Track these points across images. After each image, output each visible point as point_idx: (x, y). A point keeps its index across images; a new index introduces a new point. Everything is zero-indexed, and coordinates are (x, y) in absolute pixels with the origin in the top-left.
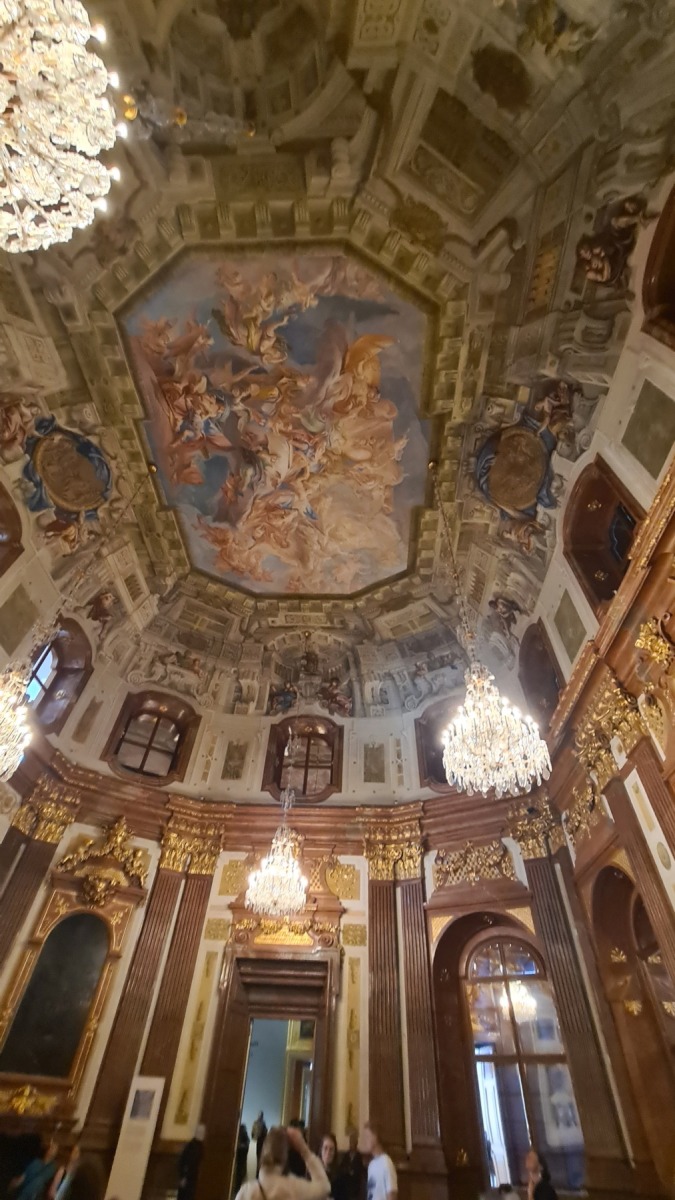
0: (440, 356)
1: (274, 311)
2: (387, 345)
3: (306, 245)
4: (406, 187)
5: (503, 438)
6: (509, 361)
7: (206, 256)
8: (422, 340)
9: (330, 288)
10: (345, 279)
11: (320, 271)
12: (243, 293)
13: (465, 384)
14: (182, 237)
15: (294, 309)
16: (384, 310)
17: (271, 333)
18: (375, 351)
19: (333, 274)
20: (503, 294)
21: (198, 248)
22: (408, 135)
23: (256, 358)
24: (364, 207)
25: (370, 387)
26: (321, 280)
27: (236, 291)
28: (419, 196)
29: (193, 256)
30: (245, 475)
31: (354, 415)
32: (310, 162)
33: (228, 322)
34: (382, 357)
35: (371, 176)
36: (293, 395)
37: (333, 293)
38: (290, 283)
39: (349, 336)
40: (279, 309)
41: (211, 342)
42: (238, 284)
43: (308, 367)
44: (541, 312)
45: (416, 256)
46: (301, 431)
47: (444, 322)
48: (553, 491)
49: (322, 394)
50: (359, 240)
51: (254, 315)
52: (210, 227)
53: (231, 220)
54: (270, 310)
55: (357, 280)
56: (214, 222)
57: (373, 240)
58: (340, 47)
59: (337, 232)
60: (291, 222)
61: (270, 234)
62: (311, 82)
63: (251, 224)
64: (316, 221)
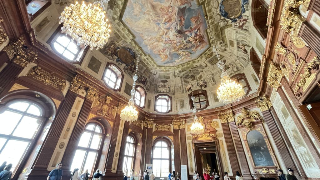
0: (153, 62)
2: (162, 61)
3: (179, 65)
4: (169, 73)
5: (133, 58)
6: (143, 66)
7: (194, 59)
8: (157, 63)
10: (172, 64)
11: (176, 64)
13: (146, 61)
14: (198, 60)
15: (179, 59)
16: (165, 64)
17: (181, 55)
18: (163, 59)
19: (174, 64)
20: (150, 70)
21: (196, 59)
22: (171, 75)
23: (183, 51)
25: (161, 55)
26: (176, 63)
27: (189, 57)
28: (167, 73)
30: (180, 27)
31: (161, 50)
32: (182, 71)
33: (190, 54)
34: (162, 59)
36: (174, 48)
38: (180, 61)
39: (168, 59)
40: (181, 58)
41: (192, 50)
43: (173, 53)
44: (144, 72)
45: (164, 69)
46: (170, 43)
47: (156, 65)
48: (119, 62)
49: (169, 51)
50: (172, 68)
51: (185, 56)
53: (191, 64)
54: (183, 57)
56: (193, 62)
57: (171, 68)
58: (181, 77)
59: (176, 67)
60: (182, 66)
61: (185, 64)
62: (183, 75)
63: (188, 64)
64: (179, 67)
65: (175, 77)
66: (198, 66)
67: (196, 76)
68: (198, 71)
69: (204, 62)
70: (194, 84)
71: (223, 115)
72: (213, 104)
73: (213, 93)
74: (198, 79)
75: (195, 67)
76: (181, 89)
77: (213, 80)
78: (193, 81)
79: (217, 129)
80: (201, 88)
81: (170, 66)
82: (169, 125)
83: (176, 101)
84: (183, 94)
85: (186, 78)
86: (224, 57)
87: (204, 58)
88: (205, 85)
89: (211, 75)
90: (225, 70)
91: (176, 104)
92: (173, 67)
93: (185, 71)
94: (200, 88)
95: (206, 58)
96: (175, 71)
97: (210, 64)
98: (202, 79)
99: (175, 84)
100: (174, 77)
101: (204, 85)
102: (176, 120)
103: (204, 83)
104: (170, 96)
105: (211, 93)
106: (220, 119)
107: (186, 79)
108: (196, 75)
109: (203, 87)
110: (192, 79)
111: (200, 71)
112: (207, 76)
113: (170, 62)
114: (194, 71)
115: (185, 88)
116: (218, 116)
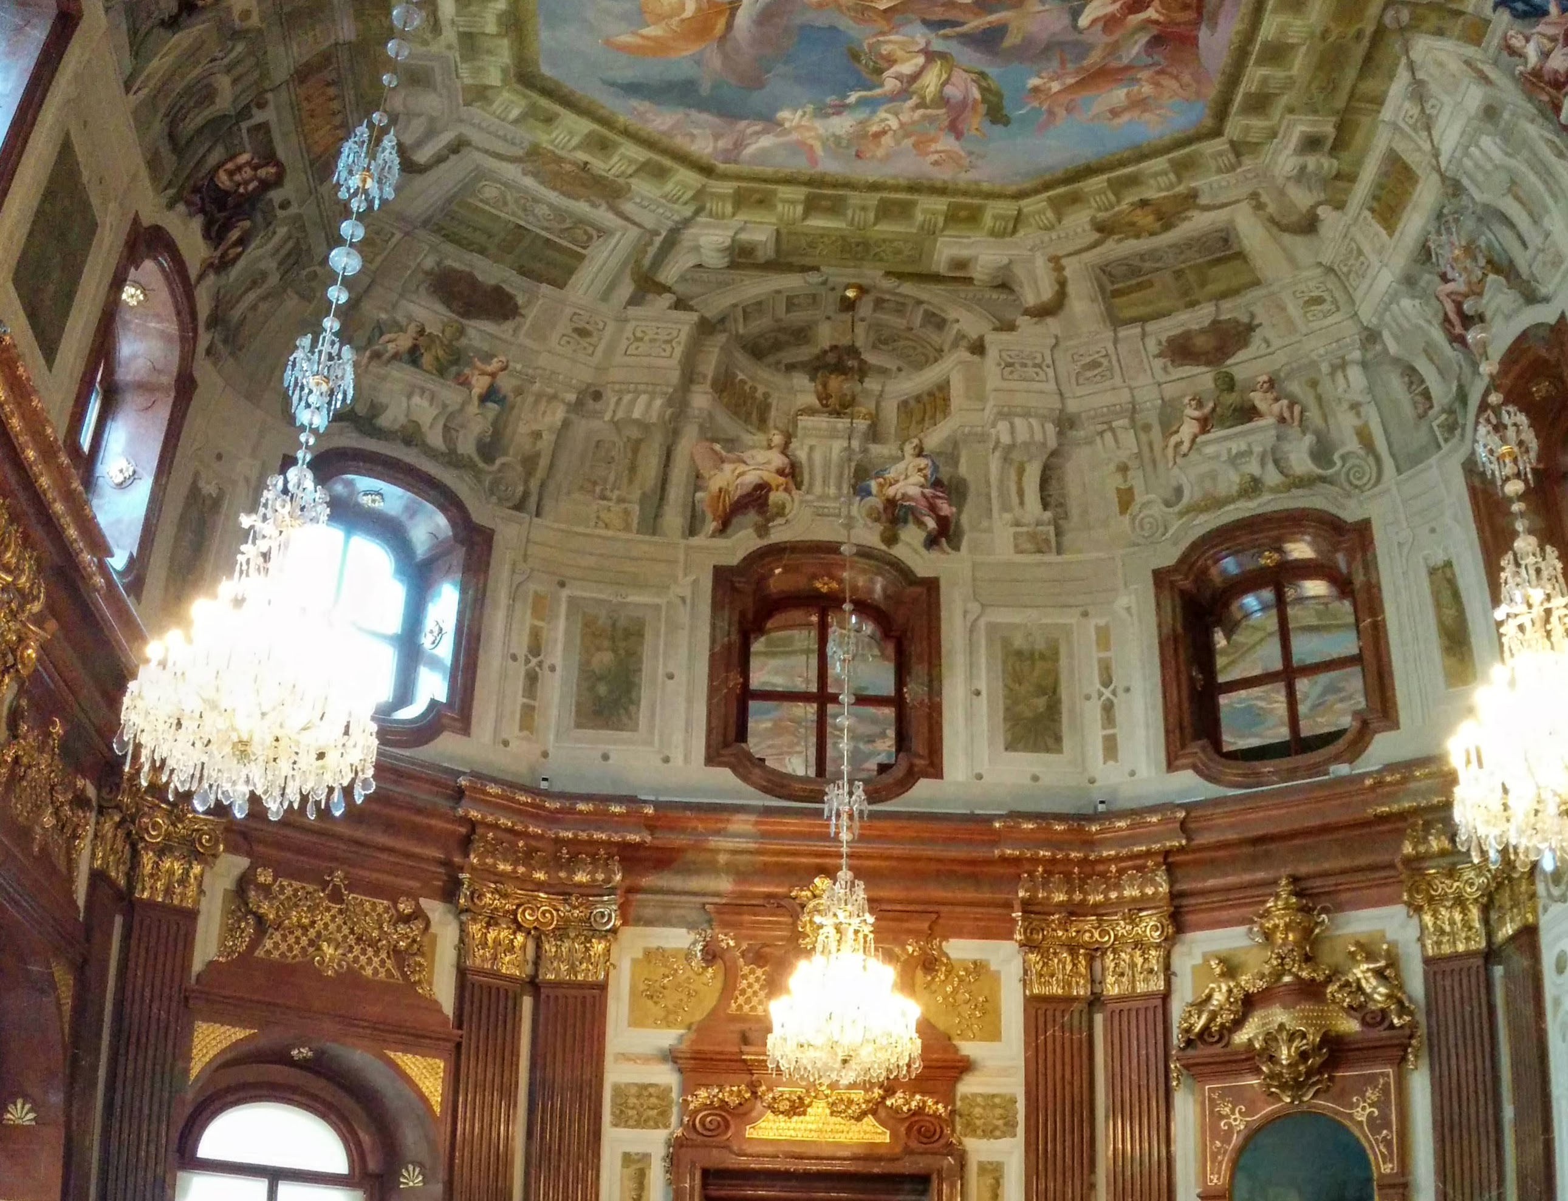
1: (874, 112)
2: (625, 40)
3: (789, 181)
4: (603, 217)
7: (985, 186)
9: (749, 131)
10: (717, 137)
11: (764, 151)
12: (934, 140)
14: (1020, 211)
15: (830, 111)
16: (634, 89)
18: (654, 31)
19: (739, 145)
22: (606, 259)
24: (676, 206)
26: (766, 141)
27: (947, 143)
28: (578, 206)
29: (1012, 189)
32: (765, 253)
33: (983, 109)
34: (638, 19)
35: (664, 234)
37: (743, 124)
38: (831, 143)
40: (862, 114)
42: (937, 152)
43: (820, 19)
45: (574, 149)
50: (688, 176)
51: (921, 112)
52: (963, 214)
53: (919, 217)
54: (884, 115)
55: (693, 137)
56: (953, 217)
57: (660, 174)
58: (706, 328)
59: (727, 188)
60: (811, 206)
61: (854, 198)
62: (753, 309)
63: (885, 211)
64: (764, 202)
65: (635, 301)
66: (979, 273)
67: (883, 372)
68: (938, 322)
69: (1056, 261)
70: (817, 457)
71: (1074, 912)
72: (984, 768)
73: (1006, 642)
74: (890, 412)
75: (936, 278)
76: (633, 469)
77: (1044, 482)
78: (822, 421)
79: (968, 1048)
80: (891, 539)
81: (680, 142)
82: (405, 907)
83: (541, 607)
84: (644, 545)
85: (757, 351)
86: (1257, 283)
87: (1079, 220)
88: (944, 523)
89: (1043, 419)
90: (1205, 424)
91: (535, 649)
92: (707, 170)
93: (804, 269)
94: (870, 536)
95: (1105, 229)
96: (687, 222)
97: (1098, 308)
98: (935, 437)
99: (585, 375)
100: (626, 289)
101: (933, 509)
102: (503, 867)
103: (937, 484)
104: (481, 513)
105: (992, 627)
106: (1029, 945)
107: (747, 371)
108: (891, 364)
109: (911, 536)
110: (824, 397)
111: (961, 336)
112: (1003, 426)
113: (703, 105)
114: (900, 309)
115: (697, 480)
116: (1017, 914)
